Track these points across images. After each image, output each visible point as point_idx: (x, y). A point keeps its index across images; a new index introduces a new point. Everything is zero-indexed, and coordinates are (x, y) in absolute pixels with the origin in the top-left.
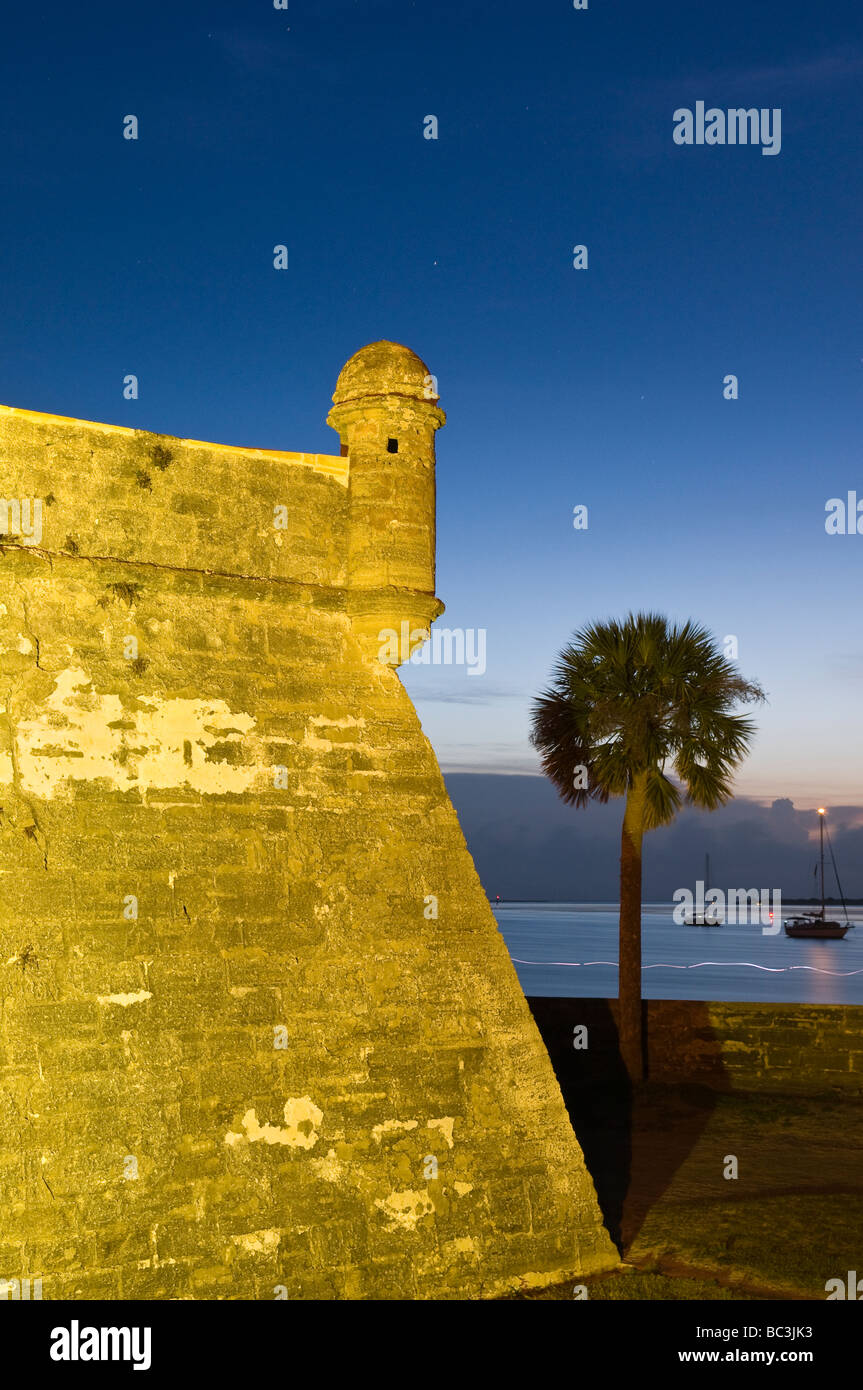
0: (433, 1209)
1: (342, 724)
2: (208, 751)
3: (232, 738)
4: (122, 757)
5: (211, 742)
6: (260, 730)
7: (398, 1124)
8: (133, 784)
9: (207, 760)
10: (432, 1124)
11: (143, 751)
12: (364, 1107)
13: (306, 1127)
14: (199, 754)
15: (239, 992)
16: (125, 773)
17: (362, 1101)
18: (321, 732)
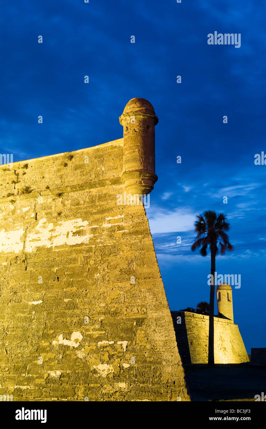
0: (113, 371)
1: (116, 218)
2: (74, 233)
3: (81, 228)
4: (50, 239)
5: (75, 230)
6: (90, 225)
7: (107, 342)
8: (52, 245)
9: (73, 236)
10: (119, 343)
11: (56, 236)
12: (97, 335)
13: (76, 341)
14: (71, 234)
15: (66, 300)
16: (50, 242)
17: (96, 334)
18: (109, 221)
